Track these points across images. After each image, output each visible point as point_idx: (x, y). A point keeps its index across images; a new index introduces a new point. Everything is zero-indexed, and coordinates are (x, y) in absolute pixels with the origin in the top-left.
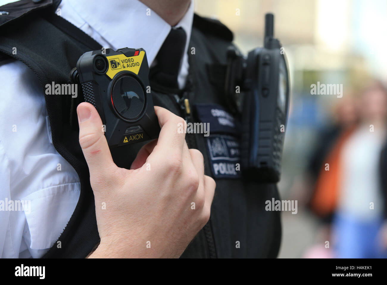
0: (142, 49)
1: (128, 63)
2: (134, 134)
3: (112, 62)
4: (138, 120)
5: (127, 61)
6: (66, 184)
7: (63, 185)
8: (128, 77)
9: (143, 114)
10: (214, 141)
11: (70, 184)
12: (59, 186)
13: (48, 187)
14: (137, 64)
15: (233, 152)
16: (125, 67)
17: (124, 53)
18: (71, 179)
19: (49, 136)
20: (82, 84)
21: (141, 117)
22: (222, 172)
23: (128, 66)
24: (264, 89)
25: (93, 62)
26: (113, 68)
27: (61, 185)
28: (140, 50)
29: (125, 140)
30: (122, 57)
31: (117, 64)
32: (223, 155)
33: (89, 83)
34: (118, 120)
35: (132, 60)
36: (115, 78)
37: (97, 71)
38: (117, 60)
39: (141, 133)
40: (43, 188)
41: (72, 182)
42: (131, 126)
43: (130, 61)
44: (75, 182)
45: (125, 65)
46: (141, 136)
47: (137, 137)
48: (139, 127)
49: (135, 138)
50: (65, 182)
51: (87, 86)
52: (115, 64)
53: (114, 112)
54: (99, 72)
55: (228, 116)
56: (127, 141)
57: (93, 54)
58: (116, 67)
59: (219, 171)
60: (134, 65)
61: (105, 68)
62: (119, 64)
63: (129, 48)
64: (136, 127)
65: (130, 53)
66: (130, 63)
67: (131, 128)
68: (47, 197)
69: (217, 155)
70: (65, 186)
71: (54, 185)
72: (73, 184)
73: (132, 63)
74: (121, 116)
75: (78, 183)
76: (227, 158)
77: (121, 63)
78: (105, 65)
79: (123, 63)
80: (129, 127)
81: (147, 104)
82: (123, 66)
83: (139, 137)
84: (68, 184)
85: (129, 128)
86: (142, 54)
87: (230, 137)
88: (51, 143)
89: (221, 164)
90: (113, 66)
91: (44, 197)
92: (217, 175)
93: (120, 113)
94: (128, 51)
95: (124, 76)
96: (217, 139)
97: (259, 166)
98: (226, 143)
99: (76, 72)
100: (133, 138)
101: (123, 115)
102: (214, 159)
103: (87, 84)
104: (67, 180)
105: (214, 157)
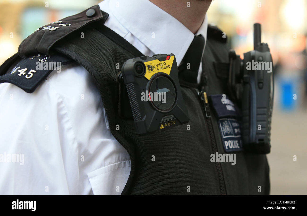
0: (172, 55)
1: (162, 66)
2: (168, 122)
3: (149, 66)
4: (171, 110)
5: (160, 65)
6: (120, 162)
7: (118, 163)
8: (162, 77)
9: (175, 106)
10: (224, 123)
11: (123, 162)
12: (115, 164)
13: (107, 165)
14: (168, 67)
15: (236, 131)
16: (159, 70)
17: (158, 58)
18: (124, 158)
19: (106, 123)
20: (126, 85)
21: (173, 108)
22: (231, 147)
23: (161, 69)
24: (259, 83)
25: (134, 67)
26: (149, 71)
27: (116, 163)
28: (170, 55)
29: (161, 127)
30: (157, 62)
31: (153, 68)
32: (230, 134)
33: (131, 84)
34: (155, 112)
35: (165, 64)
36: (151, 79)
37: (137, 74)
38: (153, 65)
39: (173, 120)
40: (104, 166)
41: (124, 160)
42: (166, 116)
43: (163, 65)
44: (126, 160)
45: (159, 68)
46: (174, 123)
47: (171, 123)
48: (172, 115)
49: (169, 124)
50: (119, 161)
51: (130, 86)
52: (151, 68)
53: (152, 105)
54: (139, 75)
55: (232, 104)
56: (163, 127)
57: (134, 61)
58: (152, 70)
59: (228, 147)
60: (166, 67)
61: (143, 71)
62: (154, 67)
63: (161, 54)
64: (169, 116)
65: (163, 58)
66: (163, 66)
67: (166, 117)
68: (107, 173)
69: (227, 134)
70: (119, 163)
71: (112, 163)
72: (125, 162)
73: (164, 66)
74: (158, 108)
75: (128, 161)
76: (233, 136)
77: (156, 67)
78: (144, 69)
79: (157, 66)
80: (164, 116)
81: (178, 97)
82: (158, 69)
83: (173, 124)
84: (121, 162)
85: (164, 118)
86: (172, 58)
87: (233, 120)
88: (108, 129)
89: (230, 141)
90: (150, 69)
91: (105, 173)
92: (227, 150)
93: (156, 106)
94: (161, 56)
95: (159, 76)
96: (226, 122)
97: (258, 142)
98: (232, 125)
99: (121, 75)
100: (167, 124)
101: (159, 108)
102: (224, 137)
103: (130, 85)
104: (120, 159)
105: (225, 136)
